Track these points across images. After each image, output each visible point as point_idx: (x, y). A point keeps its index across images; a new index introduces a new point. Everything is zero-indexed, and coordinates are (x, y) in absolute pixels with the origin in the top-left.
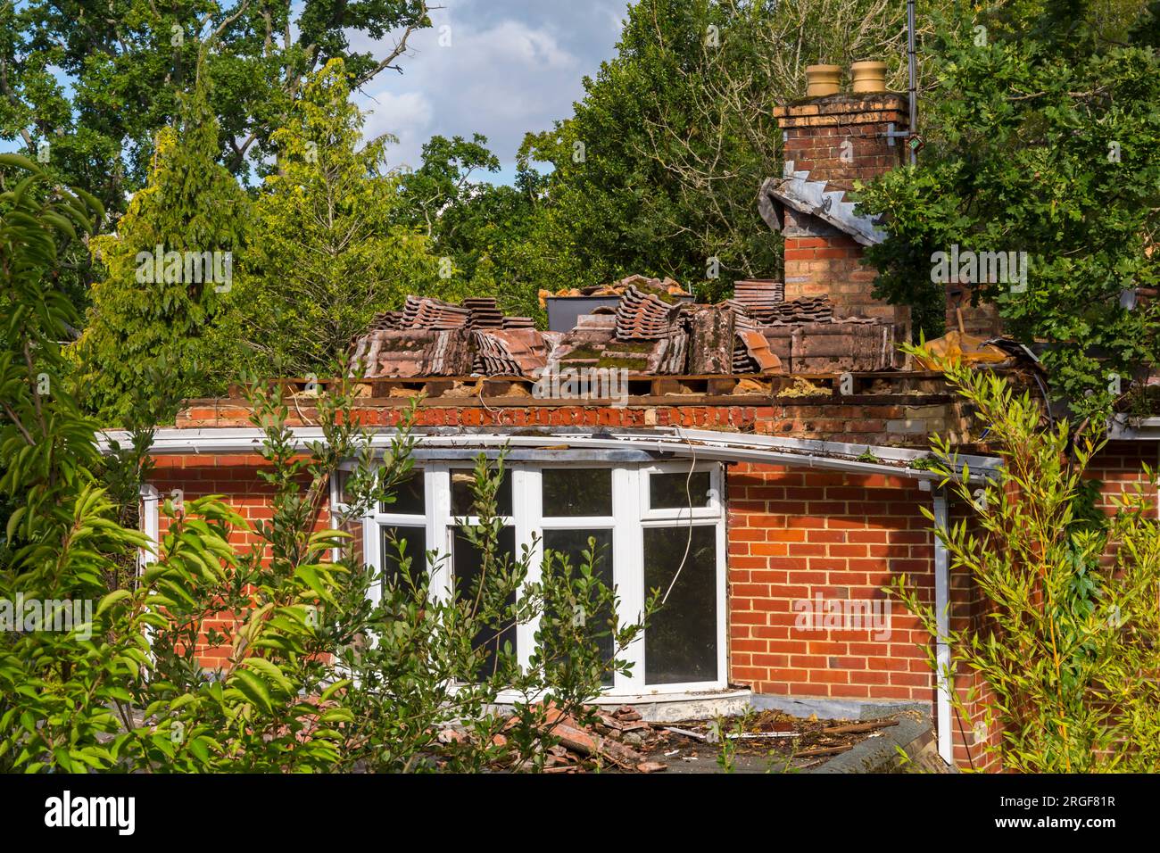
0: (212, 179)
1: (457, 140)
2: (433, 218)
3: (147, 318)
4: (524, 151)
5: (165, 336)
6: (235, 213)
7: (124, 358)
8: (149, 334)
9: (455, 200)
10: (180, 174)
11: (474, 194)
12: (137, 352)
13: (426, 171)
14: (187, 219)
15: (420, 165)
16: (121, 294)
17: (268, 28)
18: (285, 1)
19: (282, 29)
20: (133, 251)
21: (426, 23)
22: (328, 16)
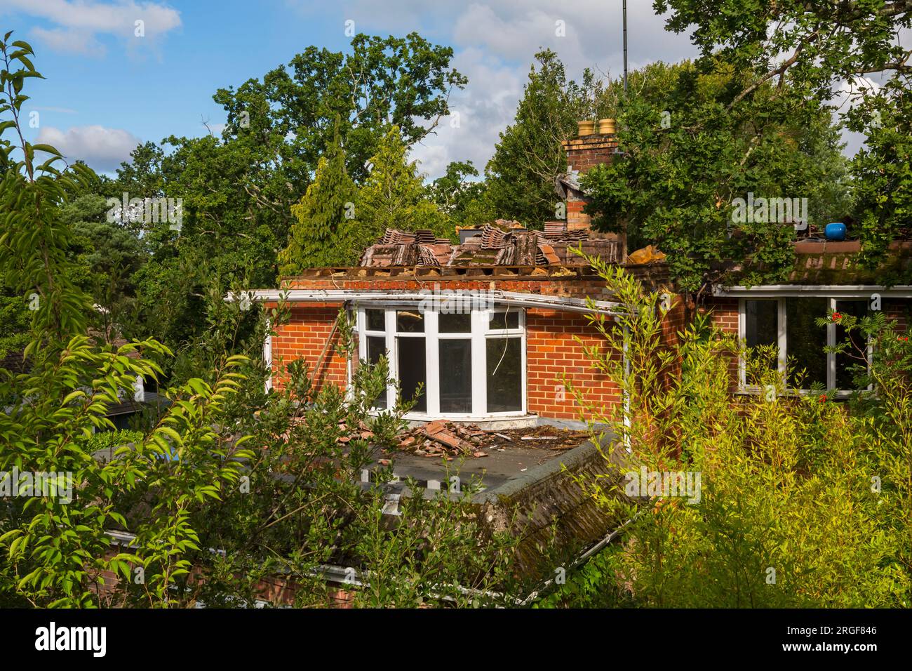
1: (460, 163)
2: (450, 197)
3: (313, 240)
4: (487, 168)
5: (320, 248)
6: (351, 194)
7: (304, 257)
8: (313, 247)
9: (459, 189)
10: (327, 177)
11: (468, 187)
12: (309, 255)
13: (448, 177)
14: (330, 196)
15: (445, 174)
16: (303, 230)
17: (379, 116)
18: (386, 104)
19: (385, 116)
20: (308, 211)
21: (447, 113)
22: (406, 110)
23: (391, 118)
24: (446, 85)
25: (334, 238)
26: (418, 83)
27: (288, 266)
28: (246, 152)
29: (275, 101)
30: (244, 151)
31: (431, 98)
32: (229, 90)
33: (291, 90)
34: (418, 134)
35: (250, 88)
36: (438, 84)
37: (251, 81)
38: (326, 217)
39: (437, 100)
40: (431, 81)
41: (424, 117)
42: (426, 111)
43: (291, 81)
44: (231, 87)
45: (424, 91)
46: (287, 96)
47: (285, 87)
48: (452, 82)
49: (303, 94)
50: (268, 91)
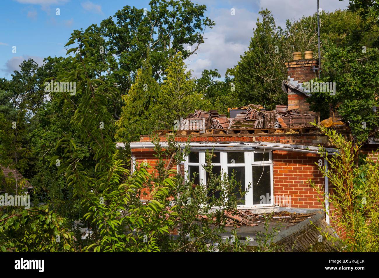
0: (151, 81)
1: (210, 70)
2: (205, 89)
3: (135, 115)
4: (227, 73)
5: (139, 119)
6: (156, 89)
7: (130, 124)
8: (135, 118)
9: (210, 85)
10: (143, 80)
11: (214, 83)
12: (133, 123)
13: (203, 78)
15: (202, 76)
16: (129, 109)
17: (165, 44)
18: (169, 38)
19: (168, 44)
20: (132, 99)
21: (203, 42)
22: (179, 41)
23: (171, 45)
24: (203, 26)
25: (147, 113)
26: (187, 25)
27: (121, 129)
28: (92, 65)
29: (106, 36)
30: (91, 65)
31: (194, 34)
32: (81, 30)
33: (116, 30)
34: (186, 55)
35: (93, 30)
36: (198, 26)
37: (93, 25)
38: (142, 102)
39: (196, 35)
40: (194, 25)
41: (189, 44)
42: (191, 41)
43: (115, 25)
44: (82, 29)
45: (190, 30)
46: (112, 33)
47: (113, 29)
48: (206, 24)
49: (122, 32)
50: (102, 31)
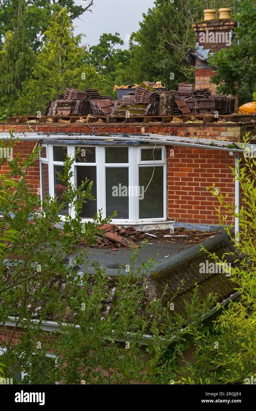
1: (110, 34)
2: (102, 60)
4: (131, 38)
9: (109, 54)
11: (116, 53)
13: (100, 45)
34: (77, 12)
